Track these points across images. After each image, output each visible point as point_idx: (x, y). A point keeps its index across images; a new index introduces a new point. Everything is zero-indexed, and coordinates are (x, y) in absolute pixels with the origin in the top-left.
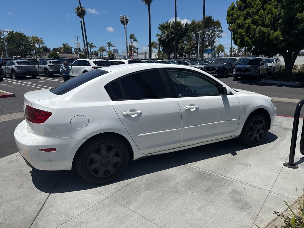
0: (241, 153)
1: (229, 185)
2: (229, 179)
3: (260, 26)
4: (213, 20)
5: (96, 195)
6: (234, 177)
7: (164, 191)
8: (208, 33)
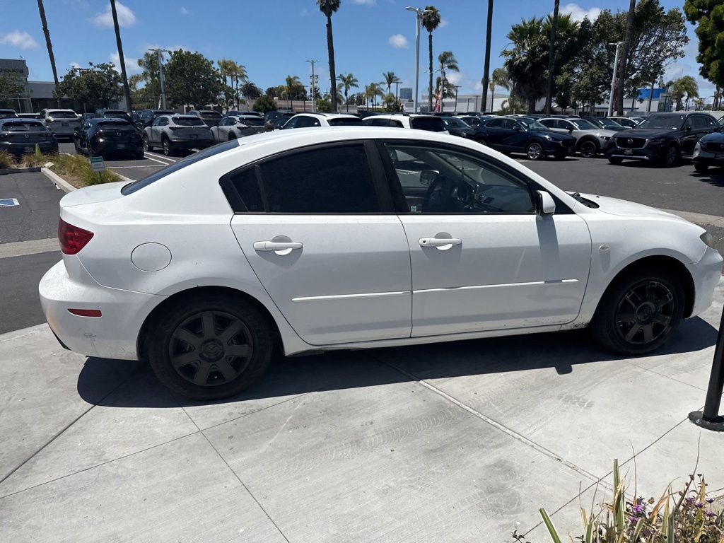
0: (581, 370)
1: (497, 446)
2: (508, 431)
4: (662, 8)
5: (179, 423)
6: (524, 428)
7: (328, 437)
8: (643, 46)
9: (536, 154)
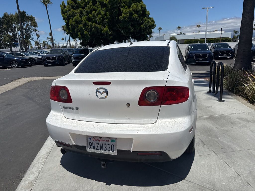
3: (94, 23)
4: (28, 15)
9: (16, 66)
